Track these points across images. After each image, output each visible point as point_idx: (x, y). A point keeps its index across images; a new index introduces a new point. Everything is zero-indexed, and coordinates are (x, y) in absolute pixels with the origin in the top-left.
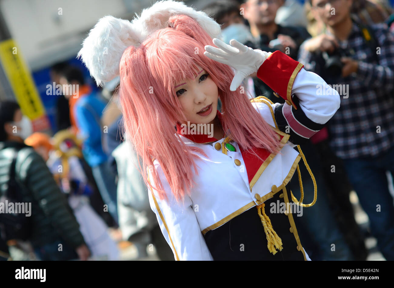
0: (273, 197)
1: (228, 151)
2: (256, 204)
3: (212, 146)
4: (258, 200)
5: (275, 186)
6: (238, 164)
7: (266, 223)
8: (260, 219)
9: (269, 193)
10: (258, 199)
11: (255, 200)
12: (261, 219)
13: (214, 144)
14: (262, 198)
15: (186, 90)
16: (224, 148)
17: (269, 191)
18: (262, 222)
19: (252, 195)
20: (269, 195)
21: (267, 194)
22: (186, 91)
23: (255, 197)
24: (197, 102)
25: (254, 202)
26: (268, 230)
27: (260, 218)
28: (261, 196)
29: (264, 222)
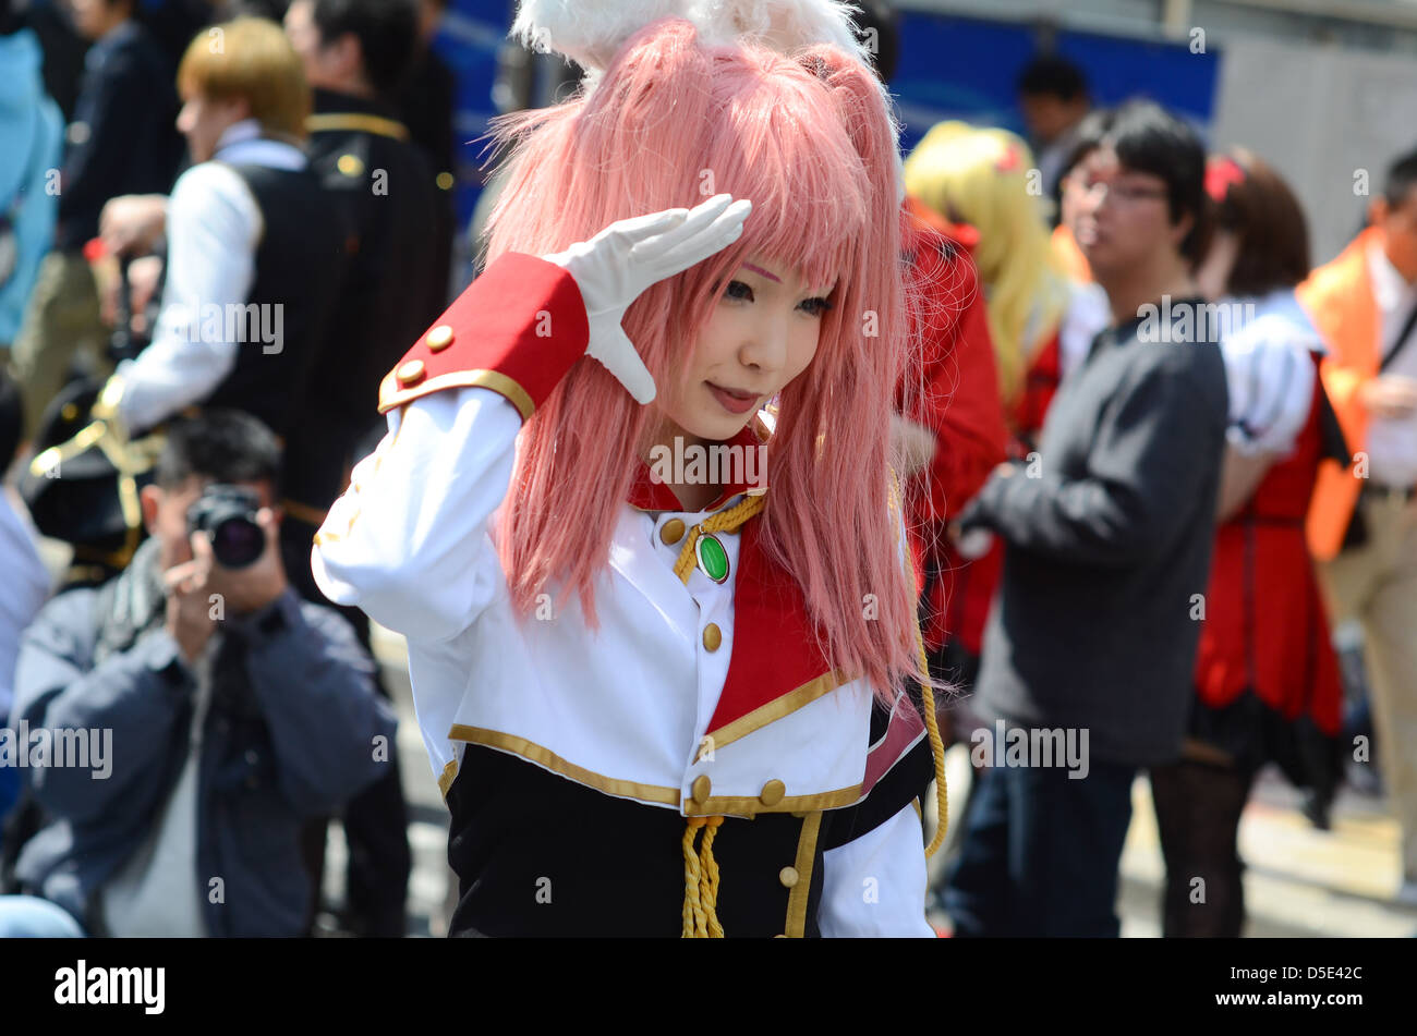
0: (753, 818)
1: (698, 566)
2: (678, 804)
3: (655, 520)
4: (693, 799)
5: (782, 788)
6: (712, 645)
7: (700, 882)
8: (680, 862)
9: (747, 798)
10: (696, 796)
11: (686, 794)
12: (687, 867)
13: (666, 517)
14: (714, 798)
15: (755, 297)
16: (689, 551)
17: (751, 791)
18: (689, 875)
19: (691, 774)
20: (743, 803)
21: (738, 798)
22: (753, 300)
23: (693, 785)
24: (752, 356)
25: (678, 793)
26: (698, 910)
27: (684, 860)
28: (714, 792)
29: (692, 879)
